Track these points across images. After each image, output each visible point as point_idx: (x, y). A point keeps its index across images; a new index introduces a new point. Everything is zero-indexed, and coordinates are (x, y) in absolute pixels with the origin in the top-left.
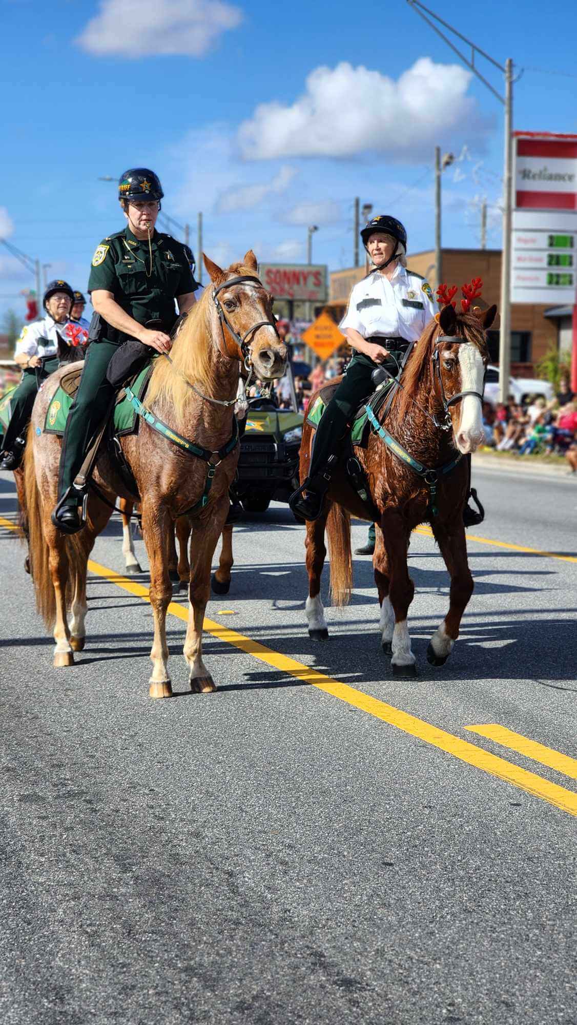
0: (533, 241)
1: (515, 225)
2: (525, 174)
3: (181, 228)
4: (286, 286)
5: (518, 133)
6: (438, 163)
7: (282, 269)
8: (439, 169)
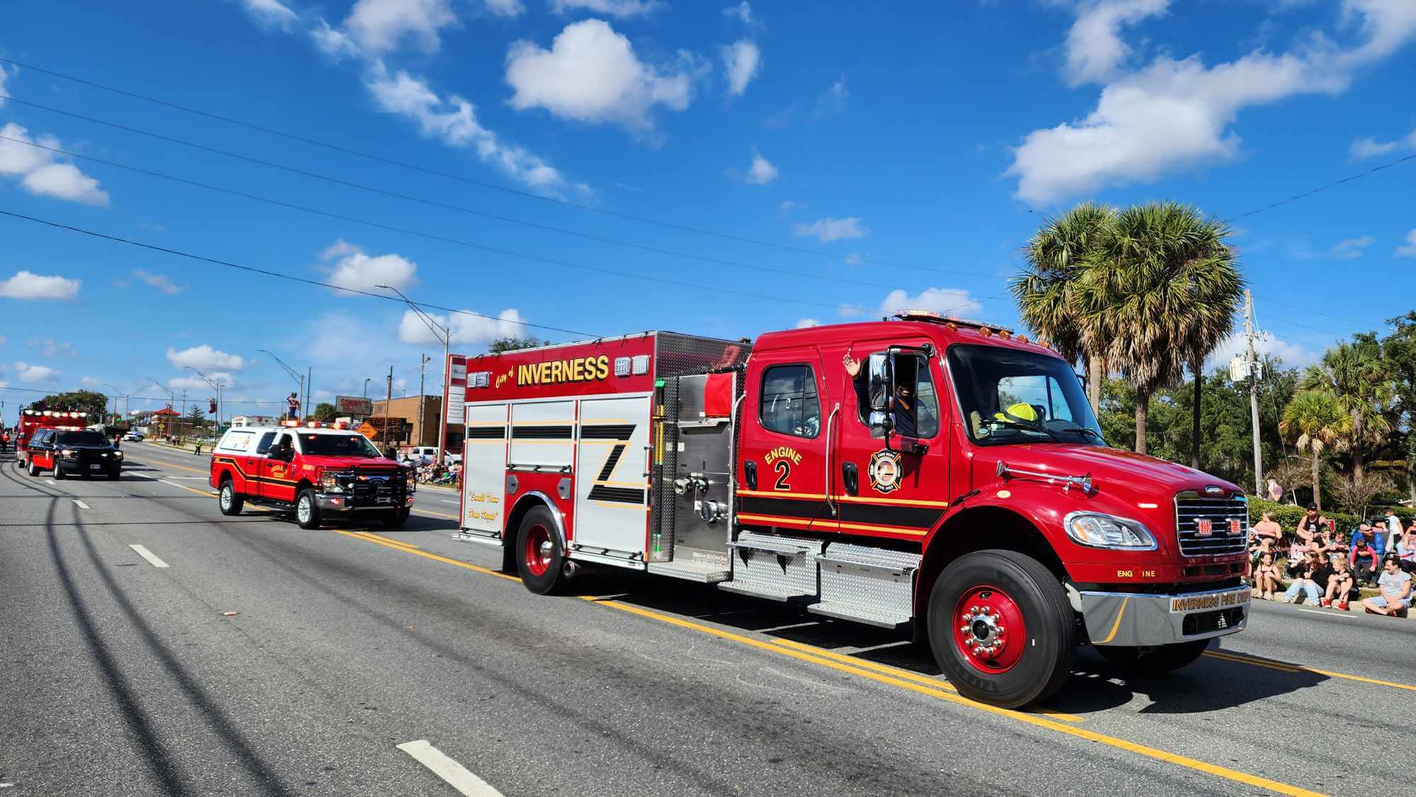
0: (458, 398)
1: (450, 391)
2: (455, 371)
3: (299, 376)
4: (351, 407)
5: (452, 355)
6: (423, 360)
7: (349, 399)
8: (423, 363)
